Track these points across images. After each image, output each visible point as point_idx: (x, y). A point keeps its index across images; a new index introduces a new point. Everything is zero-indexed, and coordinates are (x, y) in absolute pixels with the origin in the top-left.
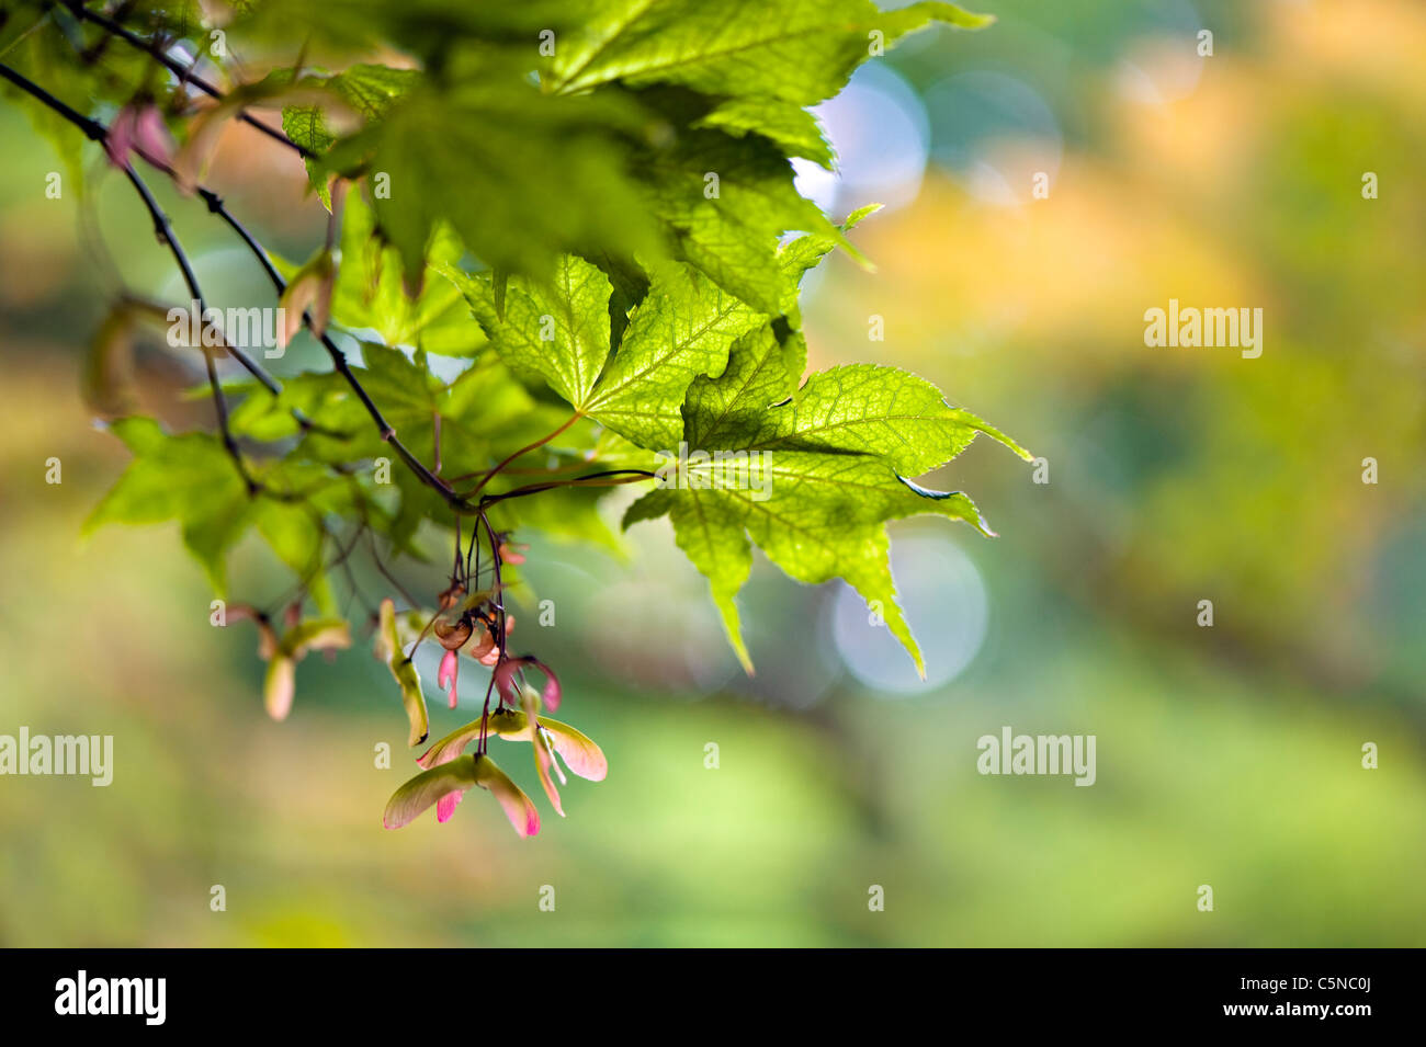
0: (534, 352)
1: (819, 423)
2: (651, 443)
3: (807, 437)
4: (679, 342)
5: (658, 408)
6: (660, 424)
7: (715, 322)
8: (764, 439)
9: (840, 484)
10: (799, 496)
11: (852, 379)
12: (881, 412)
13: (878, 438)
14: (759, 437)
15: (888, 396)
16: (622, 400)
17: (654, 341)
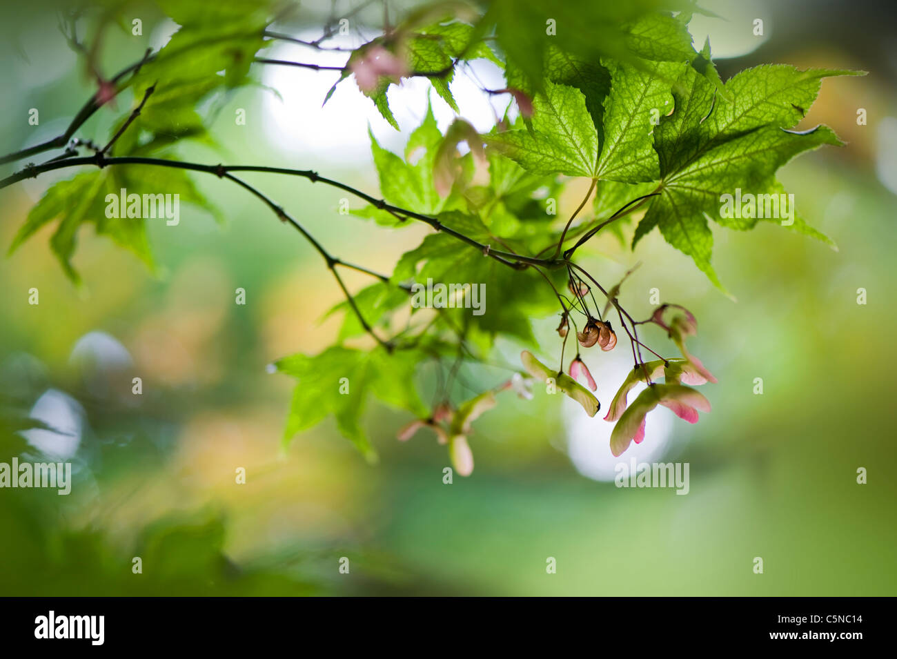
0: (549, 160)
1: (730, 119)
2: (640, 178)
3: (727, 132)
4: (631, 112)
5: (635, 157)
6: (640, 165)
7: (645, 91)
8: (703, 144)
9: (750, 155)
10: (729, 175)
11: (738, 84)
12: (762, 97)
13: (765, 113)
14: (700, 144)
15: (762, 84)
16: (614, 161)
17: (617, 118)
